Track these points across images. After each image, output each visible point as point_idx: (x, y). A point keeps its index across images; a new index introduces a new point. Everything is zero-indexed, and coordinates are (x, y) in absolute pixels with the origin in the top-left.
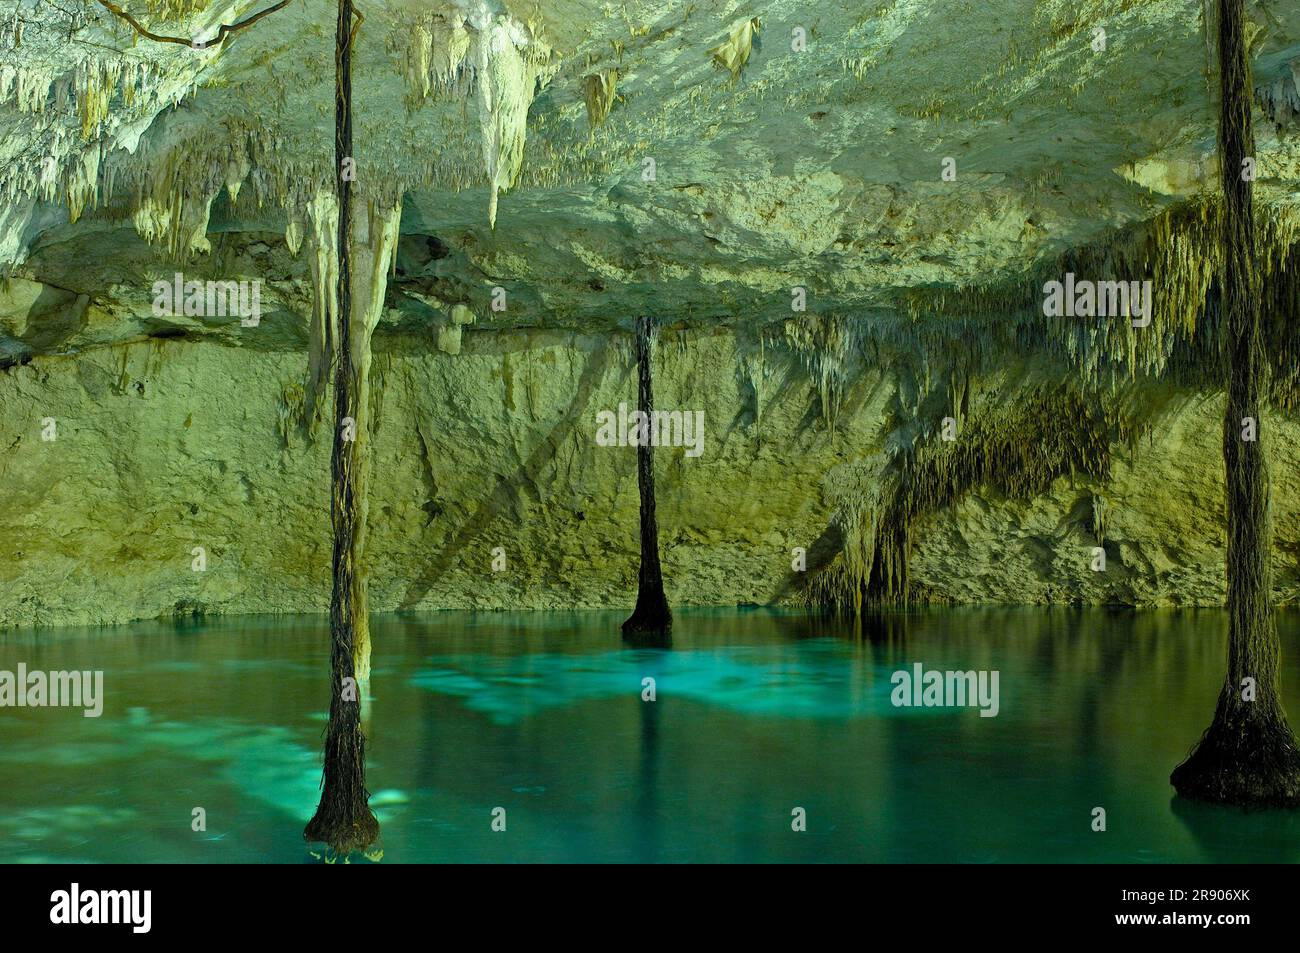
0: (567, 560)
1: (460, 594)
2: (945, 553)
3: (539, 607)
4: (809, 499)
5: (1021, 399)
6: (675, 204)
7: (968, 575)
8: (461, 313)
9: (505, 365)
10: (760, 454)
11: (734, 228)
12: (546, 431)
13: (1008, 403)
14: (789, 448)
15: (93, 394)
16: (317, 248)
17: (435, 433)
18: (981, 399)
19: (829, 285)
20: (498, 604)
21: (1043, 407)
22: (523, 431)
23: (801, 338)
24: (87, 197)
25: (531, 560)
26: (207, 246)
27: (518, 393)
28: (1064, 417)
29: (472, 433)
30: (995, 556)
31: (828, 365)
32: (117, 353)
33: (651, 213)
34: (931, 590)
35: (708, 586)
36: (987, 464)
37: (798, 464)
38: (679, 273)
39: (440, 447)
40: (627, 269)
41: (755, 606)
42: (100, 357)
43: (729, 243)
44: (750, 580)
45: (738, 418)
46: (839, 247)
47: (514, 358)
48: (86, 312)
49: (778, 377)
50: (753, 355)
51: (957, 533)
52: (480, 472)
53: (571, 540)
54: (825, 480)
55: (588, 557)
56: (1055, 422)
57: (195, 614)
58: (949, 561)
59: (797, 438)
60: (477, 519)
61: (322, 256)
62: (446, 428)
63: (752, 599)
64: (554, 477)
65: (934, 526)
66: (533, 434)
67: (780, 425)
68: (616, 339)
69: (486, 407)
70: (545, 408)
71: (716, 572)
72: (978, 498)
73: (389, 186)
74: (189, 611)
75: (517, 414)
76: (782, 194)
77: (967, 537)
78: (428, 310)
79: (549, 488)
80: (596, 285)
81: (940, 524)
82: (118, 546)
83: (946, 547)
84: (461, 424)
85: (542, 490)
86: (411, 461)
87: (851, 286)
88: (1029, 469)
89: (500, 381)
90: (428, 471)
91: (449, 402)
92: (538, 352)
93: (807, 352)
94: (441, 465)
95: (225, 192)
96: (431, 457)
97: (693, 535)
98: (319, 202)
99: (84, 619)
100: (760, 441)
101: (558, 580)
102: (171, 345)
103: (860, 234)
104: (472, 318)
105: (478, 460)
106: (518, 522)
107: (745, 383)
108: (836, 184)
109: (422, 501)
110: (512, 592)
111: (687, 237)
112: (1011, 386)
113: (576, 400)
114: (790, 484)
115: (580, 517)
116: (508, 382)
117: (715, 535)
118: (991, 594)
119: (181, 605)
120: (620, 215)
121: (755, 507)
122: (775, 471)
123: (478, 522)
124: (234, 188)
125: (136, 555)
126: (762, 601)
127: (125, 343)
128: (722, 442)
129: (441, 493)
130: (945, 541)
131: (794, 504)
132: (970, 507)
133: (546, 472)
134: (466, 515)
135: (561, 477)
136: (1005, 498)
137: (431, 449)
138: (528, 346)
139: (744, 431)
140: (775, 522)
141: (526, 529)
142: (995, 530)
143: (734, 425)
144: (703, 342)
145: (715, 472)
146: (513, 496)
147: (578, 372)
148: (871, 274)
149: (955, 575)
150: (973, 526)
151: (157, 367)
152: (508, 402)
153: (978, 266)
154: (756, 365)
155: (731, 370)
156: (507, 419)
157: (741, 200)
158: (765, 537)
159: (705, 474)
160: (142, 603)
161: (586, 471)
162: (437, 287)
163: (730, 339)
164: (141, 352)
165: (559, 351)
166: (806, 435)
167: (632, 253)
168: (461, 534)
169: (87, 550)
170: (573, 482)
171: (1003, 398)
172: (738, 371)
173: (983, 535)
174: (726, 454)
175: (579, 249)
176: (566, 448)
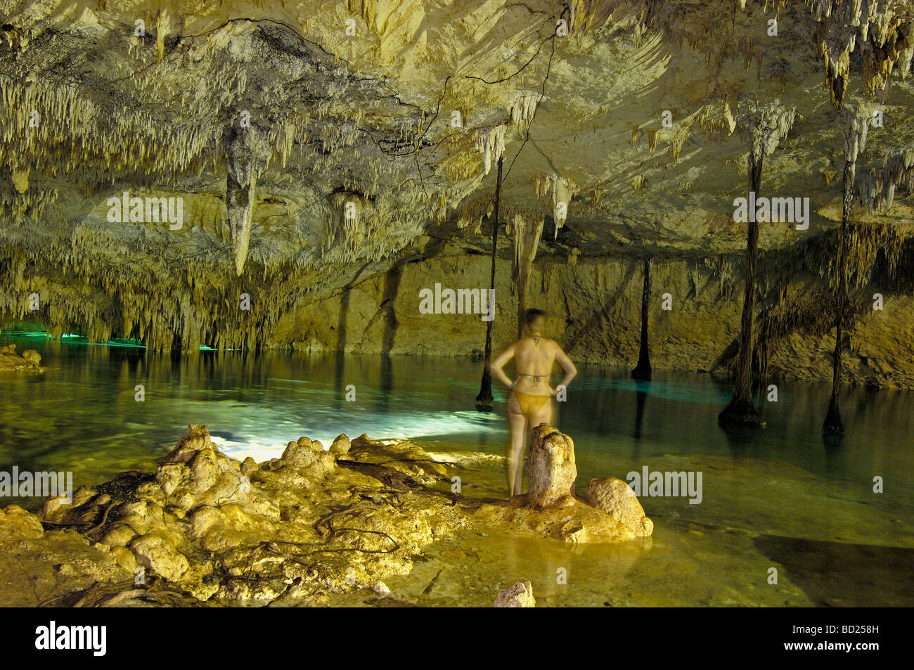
0: (622, 346)
1: (580, 356)
2: (787, 356)
3: (612, 364)
4: (723, 328)
5: (812, 294)
6: (643, 219)
7: (800, 367)
8: (575, 250)
9: (596, 269)
10: (700, 309)
11: (666, 229)
12: (612, 295)
13: (807, 294)
14: (712, 307)
15: (446, 273)
16: (515, 234)
17: (570, 293)
18: (795, 292)
19: (709, 248)
20: (596, 361)
21: (823, 298)
22: (603, 295)
23: (711, 265)
24: (443, 219)
25: (608, 345)
26: (480, 232)
27: (600, 280)
28: (832, 302)
29: (584, 294)
30: (812, 359)
31: (724, 275)
32: (455, 258)
33: (636, 222)
34: (786, 372)
35: (683, 361)
36: (800, 319)
37: (717, 313)
38: (649, 242)
39: (572, 298)
40: (631, 239)
41: (705, 372)
42: (449, 260)
43: (664, 234)
44: (701, 360)
45: (689, 294)
46: (709, 235)
47: (599, 267)
48: (444, 246)
49: (705, 279)
50: (694, 270)
51: (792, 348)
52: (587, 309)
53: (623, 337)
54: (729, 321)
55: (630, 345)
56: (829, 303)
57: (480, 355)
58: (791, 359)
59: (715, 303)
60: (586, 327)
61: (517, 236)
62: (574, 291)
63: (703, 368)
64: (614, 313)
65: (781, 344)
66: (607, 296)
67: (707, 298)
68: (639, 261)
69: (588, 284)
70: (611, 286)
71: (686, 356)
72: (799, 333)
73: (539, 215)
74: (477, 354)
75: (600, 288)
76: (683, 217)
77: (796, 349)
78: (564, 249)
79: (613, 317)
80: (621, 244)
81: (784, 343)
82: (452, 327)
83: (788, 353)
84: (579, 290)
85: (610, 317)
86: (561, 303)
87: (718, 249)
88: (820, 322)
89: (594, 275)
90: (567, 307)
91: (575, 282)
92: (609, 265)
93: (714, 270)
94: (572, 305)
95: (486, 215)
96: (569, 302)
97: (674, 340)
98: (516, 218)
99: (439, 353)
100: (699, 304)
101: (619, 354)
102: (474, 256)
103: (717, 231)
104: (579, 253)
105: (586, 304)
106: (601, 329)
107: (691, 282)
108: (704, 213)
109: (565, 319)
110: (601, 357)
111: (649, 230)
112: (807, 288)
113: (623, 284)
114: (715, 322)
115: (626, 329)
116: (597, 275)
117: (684, 340)
118: (813, 376)
119: (474, 351)
120: (625, 223)
121: (700, 330)
122: (707, 316)
123: (586, 328)
124: (489, 214)
125: (458, 331)
126: (708, 369)
127: (458, 255)
128: (683, 303)
129: (572, 316)
130: (787, 350)
131: (717, 330)
132: (796, 337)
133: (612, 311)
134: (582, 324)
135: (617, 313)
136: (810, 335)
137: (568, 299)
138: (605, 263)
139: (692, 299)
140: (709, 337)
141: (605, 332)
142: (808, 348)
143: (688, 297)
144: (673, 264)
145: (681, 315)
146: (599, 319)
147: (624, 273)
148: (725, 244)
149: (794, 366)
150: (798, 345)
151: (469, 264)
152: (597, 283)
153: (770, 242)
154: (695, 273)
155: (685, 275)
156: (596, 289)
157: (667, 219)
158: (705, 343)
159: (677, 315)
160: (460, 349)
161: (628, 311)
162: (567, 241)
163: (685, 263)
164: (463, 258)
165: (617, 265)
166: (719, 303)
167: (632, 234)
168: (580, 332)
169: (441, 329)
170: (622, 315)
171: (805, 292)
172: (688, 276)
173: (803, 349)
174: (685, 308)
175: (613, 232)
176: (619, 302)
